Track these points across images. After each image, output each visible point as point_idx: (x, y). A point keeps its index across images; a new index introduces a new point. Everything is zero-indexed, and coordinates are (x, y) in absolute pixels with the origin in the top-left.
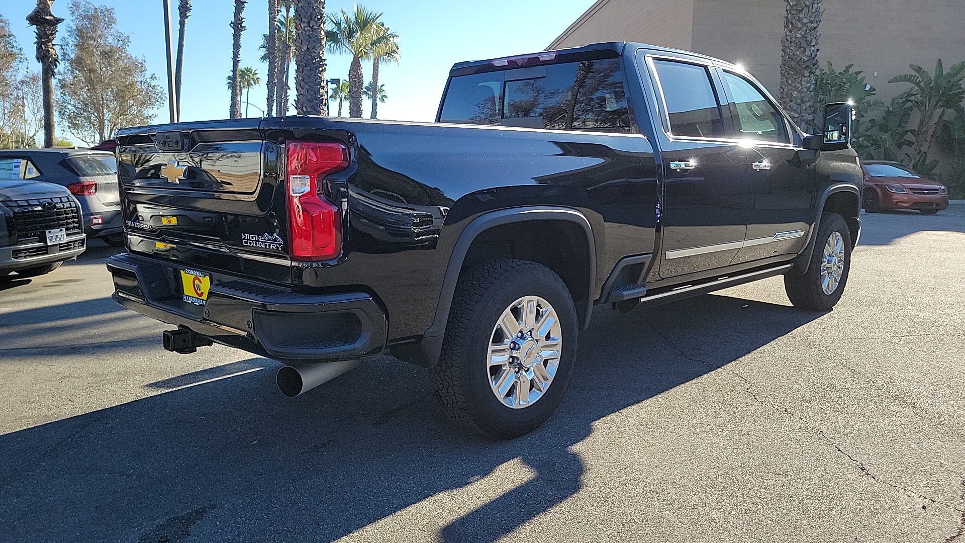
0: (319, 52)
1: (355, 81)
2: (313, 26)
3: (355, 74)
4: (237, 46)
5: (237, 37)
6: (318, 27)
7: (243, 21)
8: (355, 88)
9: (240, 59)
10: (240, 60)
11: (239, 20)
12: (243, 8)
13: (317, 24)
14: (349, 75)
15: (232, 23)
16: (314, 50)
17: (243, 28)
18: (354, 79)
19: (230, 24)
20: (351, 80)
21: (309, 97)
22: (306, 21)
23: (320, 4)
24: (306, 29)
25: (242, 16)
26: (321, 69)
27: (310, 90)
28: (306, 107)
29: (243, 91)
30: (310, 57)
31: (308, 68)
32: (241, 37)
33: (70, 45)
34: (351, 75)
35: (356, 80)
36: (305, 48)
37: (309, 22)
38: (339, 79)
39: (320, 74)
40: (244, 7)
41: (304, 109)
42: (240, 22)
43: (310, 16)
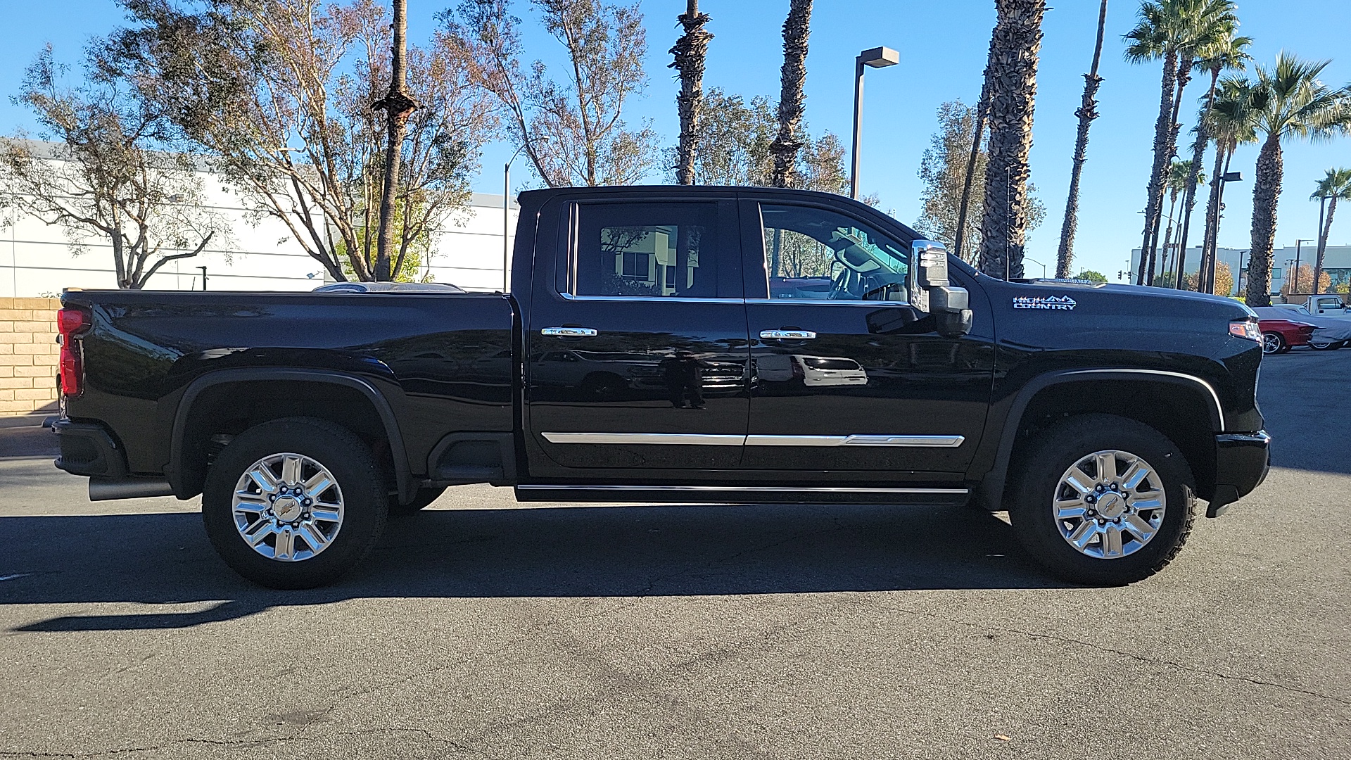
0: (1017, 155)
1: (1266, 173)
2: (1010, 121)
3: (1267, 162)
4: (1082, 142)
5: (1083, 129)
6: (1018, 121)
7: (1095, 105)
8: (1265, 184)
9: (1084, 158)
10: (1084, 160)
11: (1089, 105)
12: (1096, 89)
13: (1016, 118)
14: (1257, 164)
15: (1078, 111)
16: (1009, 153)
17: (1093, 115)
18: (1265, 171)
19: (1075, 114)
20: (1260, 173)
21: (995, 217)
22: (1001, 117)
23: (1024, 89)
24: (1000, 126)
25: (1094, 100)
26: (1017, 178)
27: (998, 207)
28: (990, 230)
29: (1178, 195)
30: (1002, 163)
31: (998, 179)
32: (1090, 128)
33: (934, 158)
34: (1259, 165)
35: (1268, 171)
36: (997, 152)
37: (1004, 117)
38: (1239, 173)
39: (1017, 184)
40: (1098, 86)
41: (989, 234)
42: (1089, 108)
43: (1006, 108)
